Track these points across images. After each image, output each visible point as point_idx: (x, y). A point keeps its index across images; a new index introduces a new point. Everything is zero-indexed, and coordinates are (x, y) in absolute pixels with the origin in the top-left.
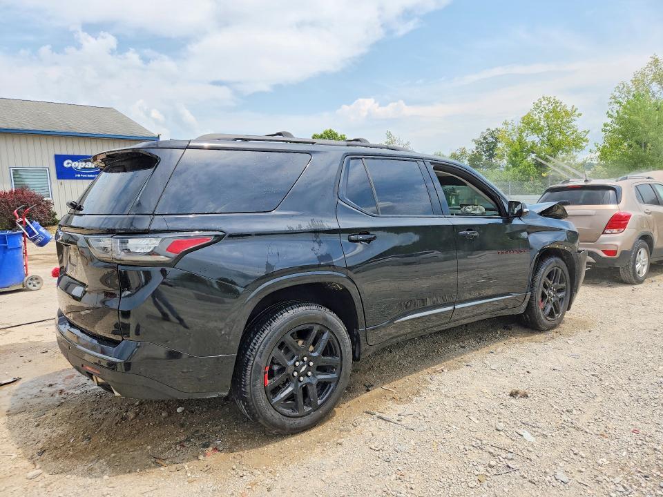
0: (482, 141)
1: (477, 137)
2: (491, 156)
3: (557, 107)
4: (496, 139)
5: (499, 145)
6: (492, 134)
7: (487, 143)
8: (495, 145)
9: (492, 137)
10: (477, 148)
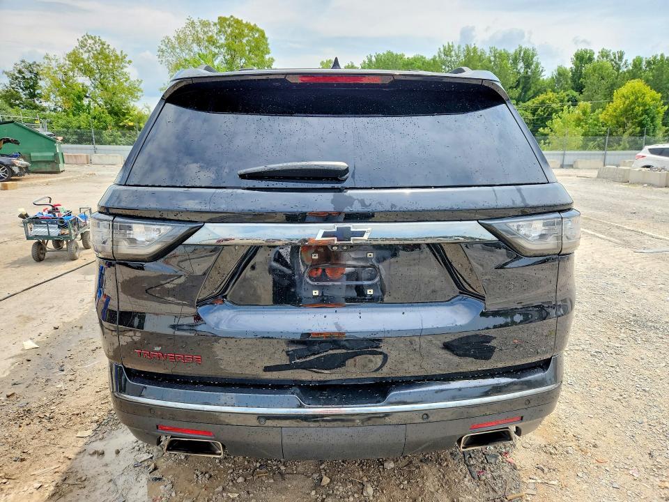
0: (17, 75)
1: (10, 68)
2: (33, 96)
3: (105, 49)
4: (37, 74)
5: (41, 83)
6: (30, 67)
7: (24, 78)
8: (36, 83)
9: (31, 72)
10: (11, 84)
